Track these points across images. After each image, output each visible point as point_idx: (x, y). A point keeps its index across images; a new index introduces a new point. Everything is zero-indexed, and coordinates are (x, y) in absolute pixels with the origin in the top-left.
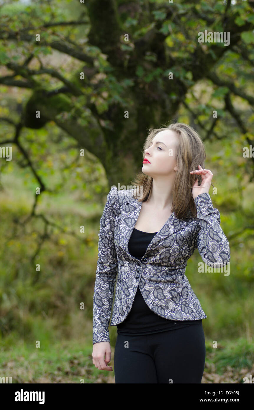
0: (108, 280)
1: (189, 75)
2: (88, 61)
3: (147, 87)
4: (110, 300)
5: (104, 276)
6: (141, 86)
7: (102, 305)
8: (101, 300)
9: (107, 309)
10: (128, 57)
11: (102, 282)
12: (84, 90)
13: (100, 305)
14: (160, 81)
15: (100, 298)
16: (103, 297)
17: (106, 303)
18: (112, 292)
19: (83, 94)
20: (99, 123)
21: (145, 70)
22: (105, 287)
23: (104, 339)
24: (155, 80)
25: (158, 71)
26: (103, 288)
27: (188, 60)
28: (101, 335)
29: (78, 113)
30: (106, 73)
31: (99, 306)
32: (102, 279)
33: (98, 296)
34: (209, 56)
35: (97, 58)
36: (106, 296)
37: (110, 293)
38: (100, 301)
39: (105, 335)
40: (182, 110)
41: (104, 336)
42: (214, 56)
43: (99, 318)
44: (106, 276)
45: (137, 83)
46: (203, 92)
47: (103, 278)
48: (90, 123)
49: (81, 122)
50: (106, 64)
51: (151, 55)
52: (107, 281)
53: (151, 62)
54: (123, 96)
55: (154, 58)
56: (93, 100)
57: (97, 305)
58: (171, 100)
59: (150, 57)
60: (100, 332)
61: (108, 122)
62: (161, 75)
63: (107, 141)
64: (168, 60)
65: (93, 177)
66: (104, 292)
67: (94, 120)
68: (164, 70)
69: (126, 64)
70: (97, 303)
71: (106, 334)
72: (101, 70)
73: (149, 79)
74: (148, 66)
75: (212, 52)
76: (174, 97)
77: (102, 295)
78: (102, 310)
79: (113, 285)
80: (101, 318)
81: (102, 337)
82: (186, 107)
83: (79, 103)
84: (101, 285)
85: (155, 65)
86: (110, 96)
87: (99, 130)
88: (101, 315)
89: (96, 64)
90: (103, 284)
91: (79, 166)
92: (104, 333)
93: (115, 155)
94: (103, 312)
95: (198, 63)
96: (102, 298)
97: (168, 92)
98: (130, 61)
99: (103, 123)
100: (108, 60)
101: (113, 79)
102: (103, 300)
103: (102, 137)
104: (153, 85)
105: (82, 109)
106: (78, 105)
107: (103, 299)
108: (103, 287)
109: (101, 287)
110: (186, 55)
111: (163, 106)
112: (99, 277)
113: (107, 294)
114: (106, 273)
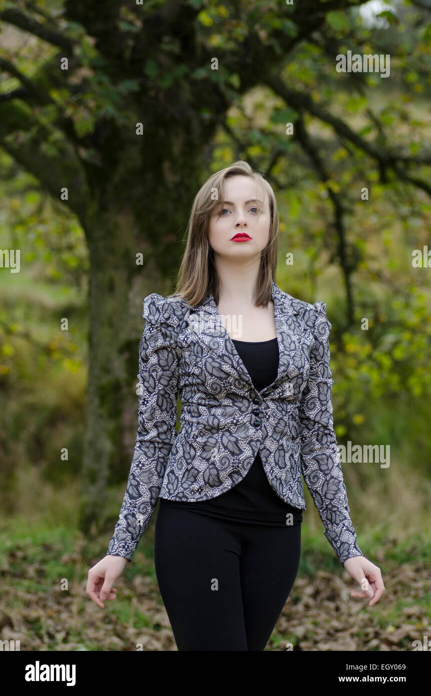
0: (154, 454)
1: (235, 80)
2: (65, 45)
3: (161, 96)
4: (154, 489)
5: (147, 447)
6: (152, 93)
7: (138, 496)
8: (137, 487)
9: (143, 503)
10: (131, 43)
11: (142, 457)
12: (55, 95)
13: (135, 495)
14: (186, 86)
15: (136, 483)
16: (142, 482)
17: (144, 493)
18: (161, 475)
19: (52, 102)
20: (77, 152)
21: (160, 66)
22: (147, 467)
23: (123, 552)
24: (177, 84)
25: (182, 69)
26: (144, 468)
27: (233, 53)
28: (120, 545)
29: (43, 134)
30: (94, 67)
31: (131, 497)
32: (143, 451)
33: (133, 480)
34: (270, 48)
35: (78, 42)
36: (147, 481)
37: (155, 478)
38: (135, 489)
39: (126, 547)
40: (221, 137)
41: (124, 547)
42: (278, 50)
43: (126, 517)
44: (152, 447)
45: (144, 89)
46: (258, 107)
47: (146, 450)
48: (62, 152)
49: (46, 149)
50: (93, 54)
51: (170, 43)
52: (153, 457)
53: (170, 54)
54: (119, 108)
55: (175, 48)
56: (69, 111)
57: (129, 494)
58: (202, 121)
59: (170, 45)
60: (120, 539)
61: (92, 152)
62: (186, 76)
63: (90, 183)
64: (199, 52)
65: (64, 242)
66: (144, 474)
67: (70, 148)
68: (193, 69)
69: (127, 54)
70: (130, 491)
71: (128, 546)
72: (85, 62)
73: (166, 83)
74: (164, 59)
75: (274, 42)
76: (207, 115)
77: (140, 479)
78: (136, 504)
79: (165, 464)
80: (130, 517)
81: (120, 547)
82: (228, 131)
83: (45, 117)
84: (140, 462)
85: (178, 59)
86: (99, 107)
87: (78, 165)
88: (131, 511)
89: (77, 51)
90: (144, 460)
91: (42, 222)
92: (126, 543)
93: (103, 208)
94: (135, 507)
95: (249, 60)
96: (139, 483)
97: (197, 106)
98: (134, 50)
99: (84, 153)
100: (97, 46)
101: (105, 79)
102: (140, 488)
103: (82, 176)
104: (172, 93)
105: (50, 127)
106: (45, 120)
107: (142, 485)
108: (143, 465)
109: (140, 465)
110: (231, 46)
111: (188, 130)
112: (140, 447)
113: (149, 479)
114: (151, 442)
